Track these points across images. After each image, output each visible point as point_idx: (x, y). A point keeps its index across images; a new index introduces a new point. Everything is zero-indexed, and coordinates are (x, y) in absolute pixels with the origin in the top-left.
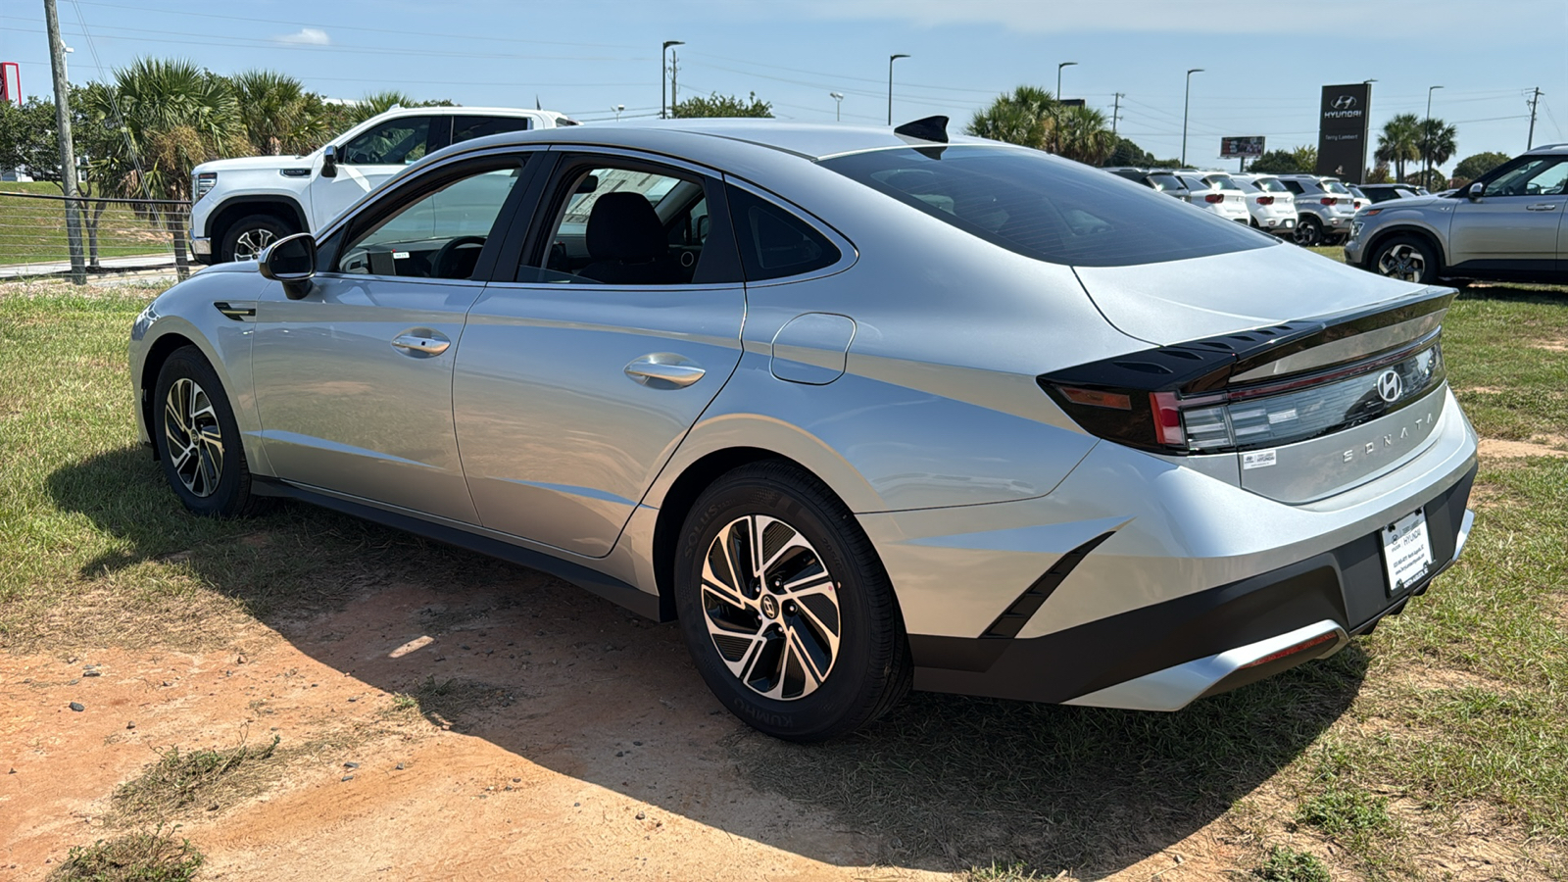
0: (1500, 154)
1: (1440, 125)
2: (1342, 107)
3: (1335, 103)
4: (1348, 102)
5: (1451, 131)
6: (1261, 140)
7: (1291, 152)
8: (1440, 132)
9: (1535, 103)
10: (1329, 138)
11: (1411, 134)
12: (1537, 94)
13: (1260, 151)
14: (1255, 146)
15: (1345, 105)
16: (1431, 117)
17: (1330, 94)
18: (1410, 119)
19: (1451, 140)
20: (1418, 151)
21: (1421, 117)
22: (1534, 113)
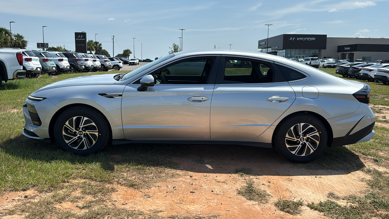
0: (104, 50)
1: (98, 43)
2: (80, 38)
3: (78, 37)
4: (82, 36)
5: (100, 44)
6: (47, 44)
7: (56, 47)
8: (98, 45)
9: (113, 39)
10: (78, 45)
11: (93, 45)
12: (114, 37)
13: (48, 47)
14: (46, 45)
15: (81, 37)
16: (96, 41)
17: (77, 34)
18: (92, 41)
19: (101, 46)
20: (95, 49)
21: (94, 41)
22: (113, 41)
